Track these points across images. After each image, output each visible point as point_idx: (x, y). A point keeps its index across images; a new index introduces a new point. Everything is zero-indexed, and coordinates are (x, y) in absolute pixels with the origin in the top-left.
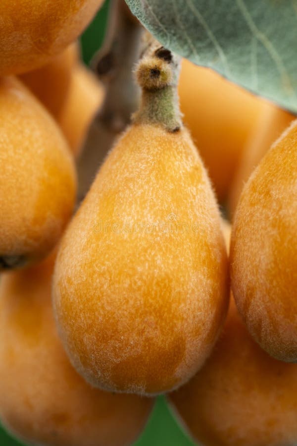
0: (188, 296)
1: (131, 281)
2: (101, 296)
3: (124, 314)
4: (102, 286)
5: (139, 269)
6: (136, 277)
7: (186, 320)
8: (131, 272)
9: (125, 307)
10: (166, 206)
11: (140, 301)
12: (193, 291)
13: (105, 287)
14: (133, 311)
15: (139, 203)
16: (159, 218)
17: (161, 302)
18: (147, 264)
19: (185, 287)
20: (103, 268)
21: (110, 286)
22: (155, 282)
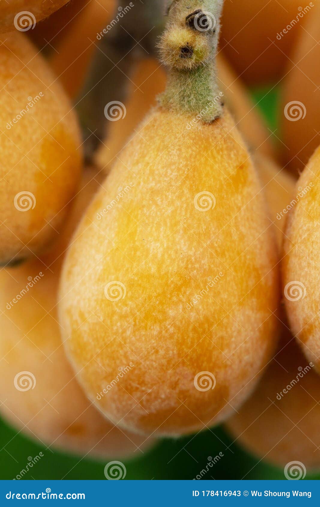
0: (233, 339)
1: (161, 328)
2: (123, 343)
3: (152, 366)
4: (124, 331)
5: (171, 313)
6: (168, 322)
7: (230, 366)
8: (160, 317)
9: (153, 357)
10: (204, 227)
11: (173, 350)
12: (239, 332)
13: (128, 333)
14: (164, 361)
15: (169, 224)
16: (195, 244)
17: (199, 351)
18: (181, 306)
19: (229, 330)
20: (125, 309)
21: (134, 332)
22: (191, 327)
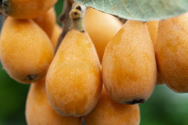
0: (88, 81)
1: (69, 77)
2: (60, 82)
3: (67, 88)
4: (60, 79)
5: (72, 73)
6: (71, 75)
7: (87, 89)
8: (69, 74)
9: (67, 85)
10: (80, 54)
11: (72, 83)
12: (89, 80)
13: (61, 79)
14: (70, 87)
15: (71, 53)
16: (78, 57)
17: (79, 83)
18: (74, 72)
19: (86, 79)
20: (60, 73)
21: (62, 79)
22: (76, 77)
